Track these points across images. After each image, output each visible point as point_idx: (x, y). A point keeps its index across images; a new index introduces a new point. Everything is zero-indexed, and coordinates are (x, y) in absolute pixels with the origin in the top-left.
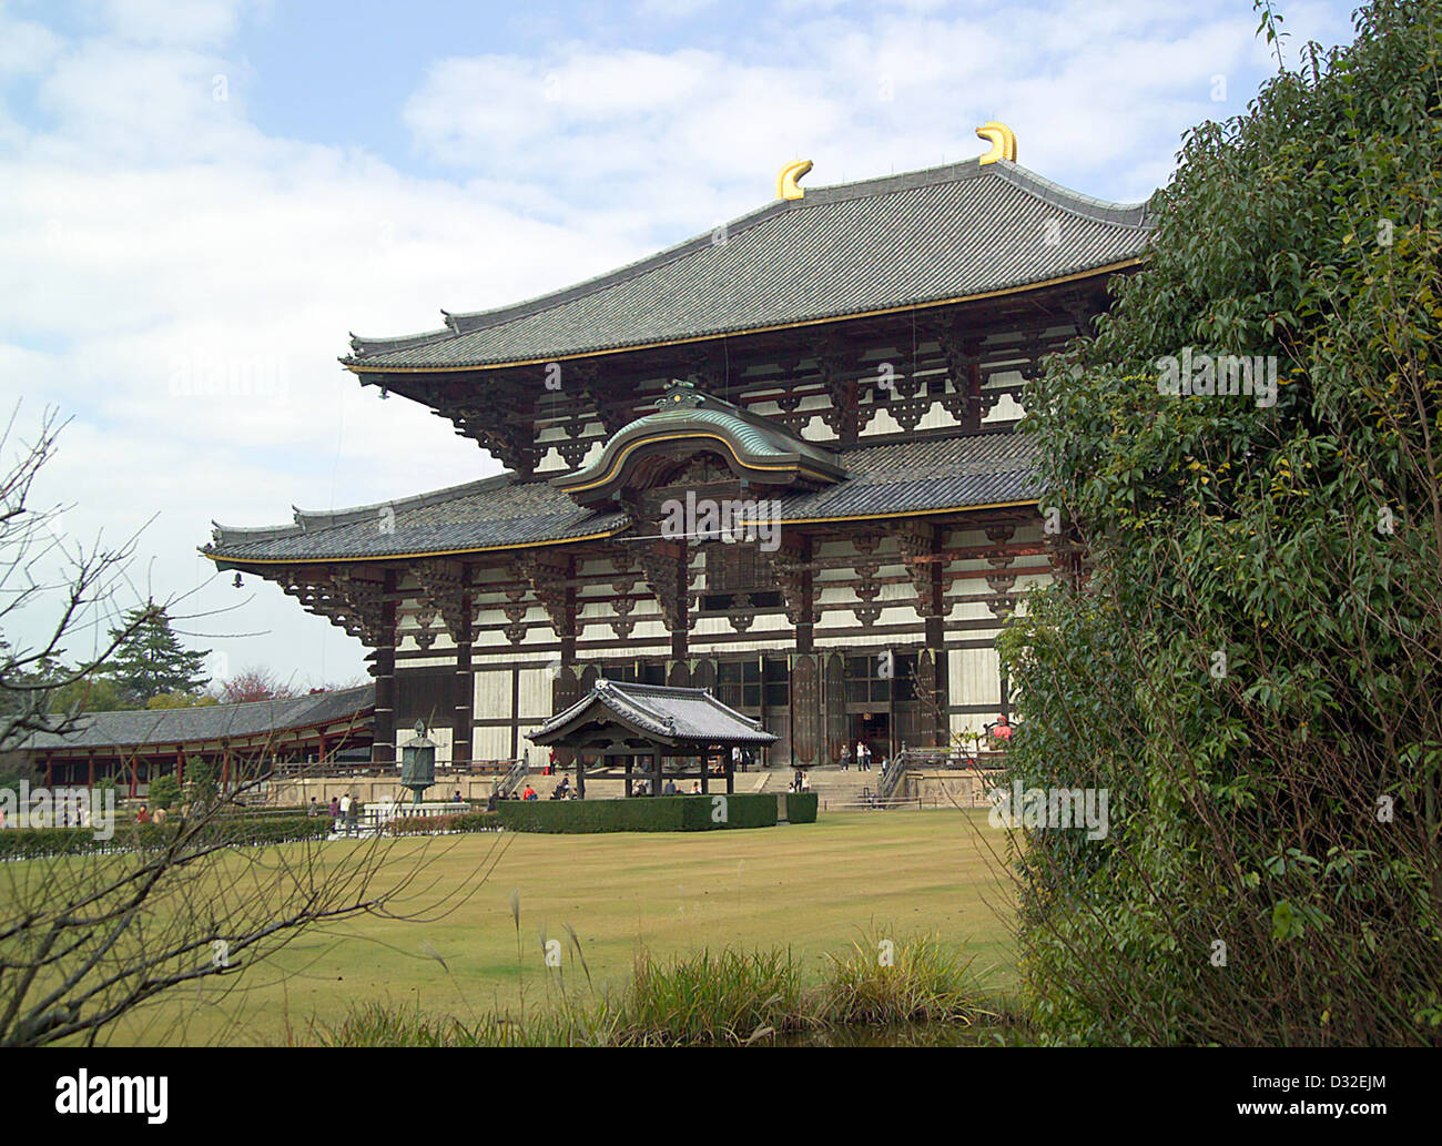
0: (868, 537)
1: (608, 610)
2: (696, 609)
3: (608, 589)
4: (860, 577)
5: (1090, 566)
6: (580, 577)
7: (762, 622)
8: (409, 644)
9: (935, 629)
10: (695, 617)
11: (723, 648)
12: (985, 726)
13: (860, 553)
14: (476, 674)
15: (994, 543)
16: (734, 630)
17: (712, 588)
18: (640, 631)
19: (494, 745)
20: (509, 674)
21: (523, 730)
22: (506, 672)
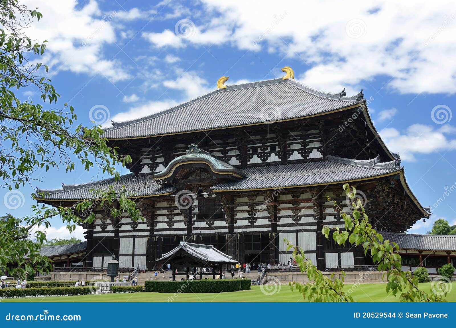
0: (253, 196)
1: (165, 219)
2: (195, 219)
3: (165, 212)
4: (250, 209)
5: (325, 206)
6: (156, 208)
7: (217, 224)
8: (98, 228)
9: (274, 226)
10: (195, 221)
11: (204, 232)
12: (291, 258)
13: (250, 201)
14: (121, 239)
15: (294, 199)
16: (207, 226)
17: (200, 212)
18: (176, 225)
19: (126, 262)
20: (132, 239)
21: (136, 258)
22: (131, 238)
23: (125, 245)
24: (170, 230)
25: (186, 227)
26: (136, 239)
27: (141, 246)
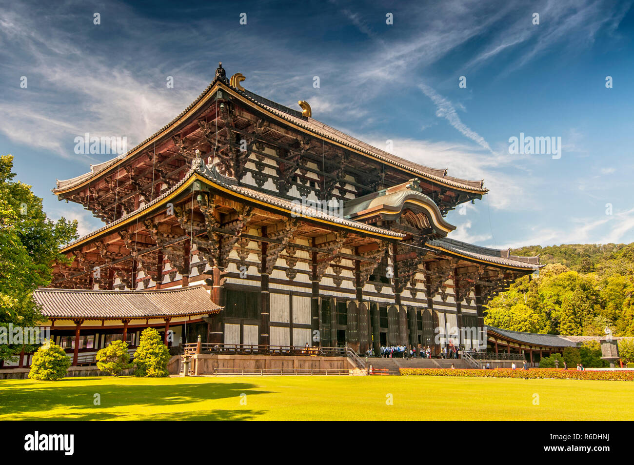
1: (331, 271)
7: (385, 290)
10: (364, 283)
14: (271, 294)
16: (376, 292)
19: (281, 338)
20: (287, 297)
21: (295, 330)
22: (286, 295)
23: (278, 307)
24: (338, 289)
25: (355, 288)
26: (294, 297)
27: (303, 310)
